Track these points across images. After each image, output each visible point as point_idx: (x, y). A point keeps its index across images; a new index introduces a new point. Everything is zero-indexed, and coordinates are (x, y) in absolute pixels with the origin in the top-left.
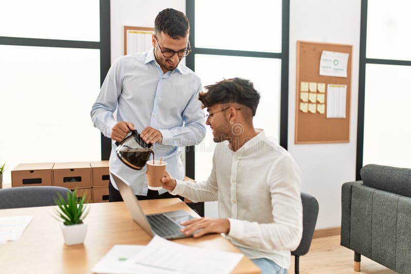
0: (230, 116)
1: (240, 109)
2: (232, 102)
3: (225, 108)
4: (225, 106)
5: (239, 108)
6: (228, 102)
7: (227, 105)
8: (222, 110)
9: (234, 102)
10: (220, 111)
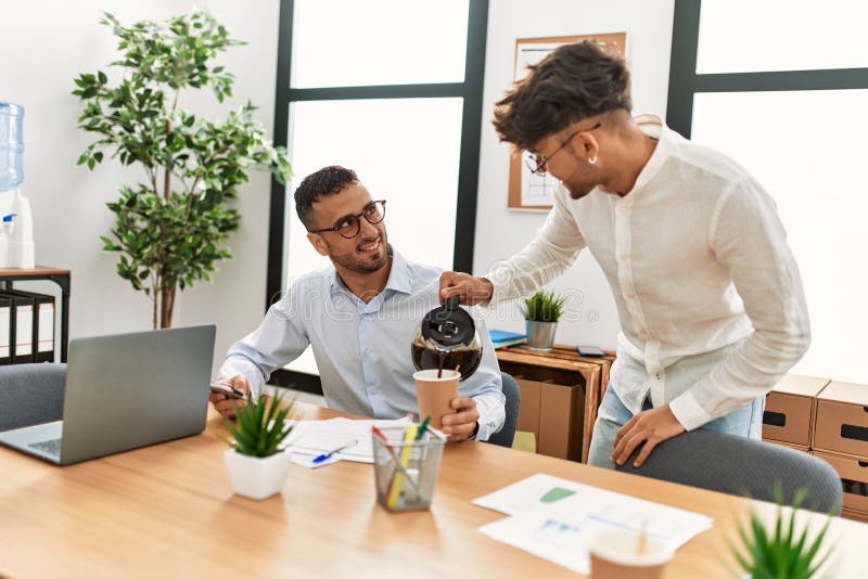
0: (584, 148)
1: (598, 126)
2: (574, 122)
3: (565, 138)
4: (563, 135)
5: (595, 124)
6: (567, 125)
7: (567, 133)
8: (564, 145)
9: (579, 119)
10: (559, 150)
